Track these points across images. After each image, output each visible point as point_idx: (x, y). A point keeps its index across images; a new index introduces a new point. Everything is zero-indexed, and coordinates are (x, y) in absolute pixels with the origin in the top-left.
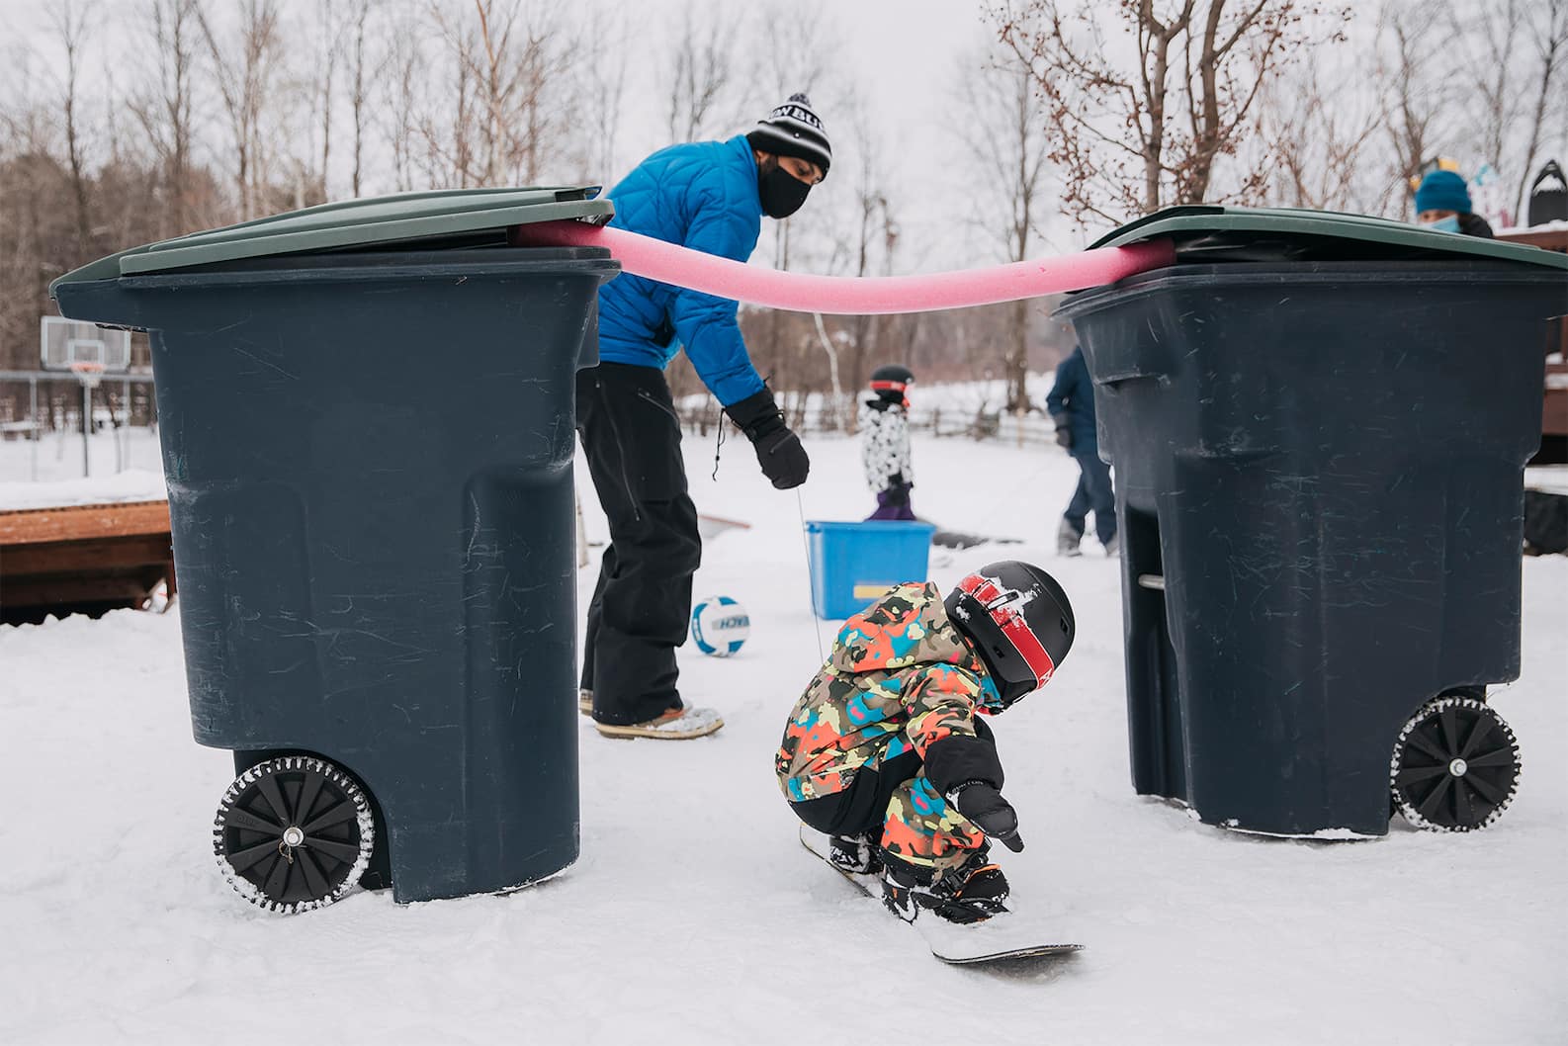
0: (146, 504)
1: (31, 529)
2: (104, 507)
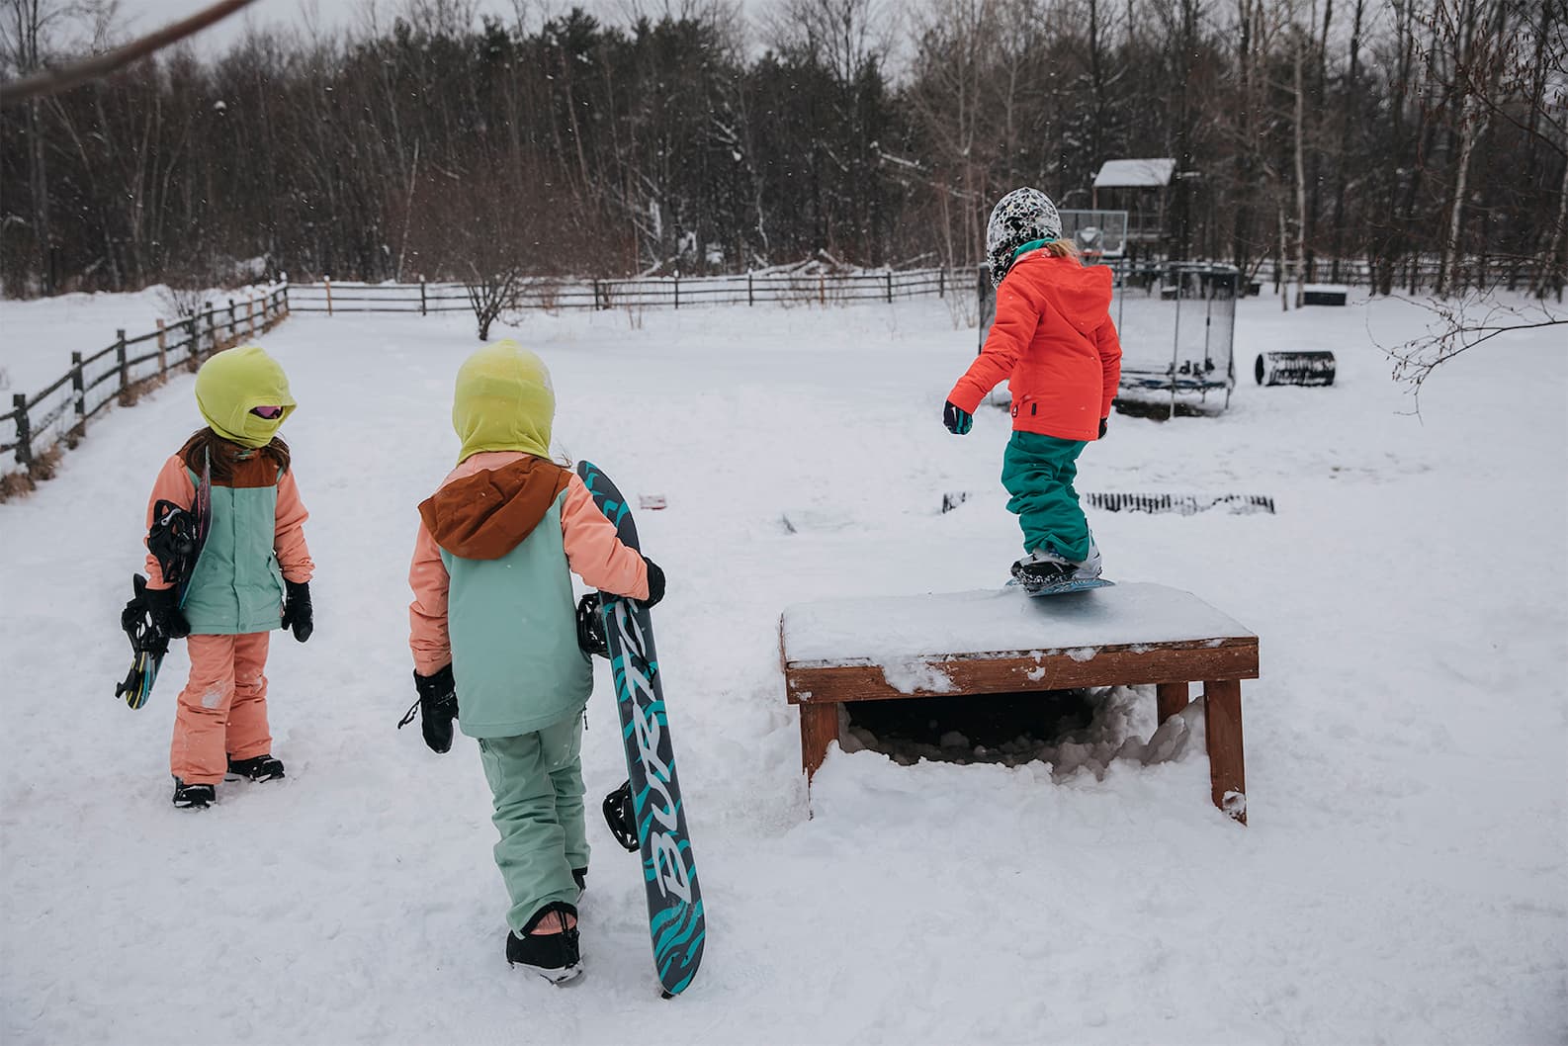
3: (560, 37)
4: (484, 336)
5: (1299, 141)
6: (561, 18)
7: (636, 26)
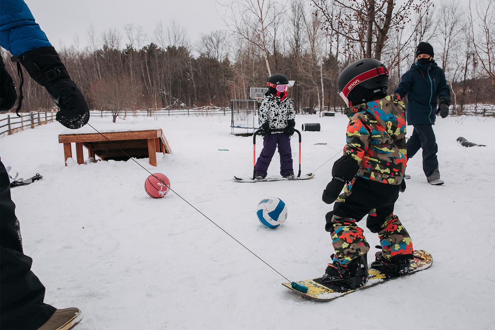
0: (119, 132)
1: (90, 138)
2: (108, 133)
3: (147, 50)
4: (114, 121)
5: (322, 76)
6: (148, 46)
7: (167, 48)
